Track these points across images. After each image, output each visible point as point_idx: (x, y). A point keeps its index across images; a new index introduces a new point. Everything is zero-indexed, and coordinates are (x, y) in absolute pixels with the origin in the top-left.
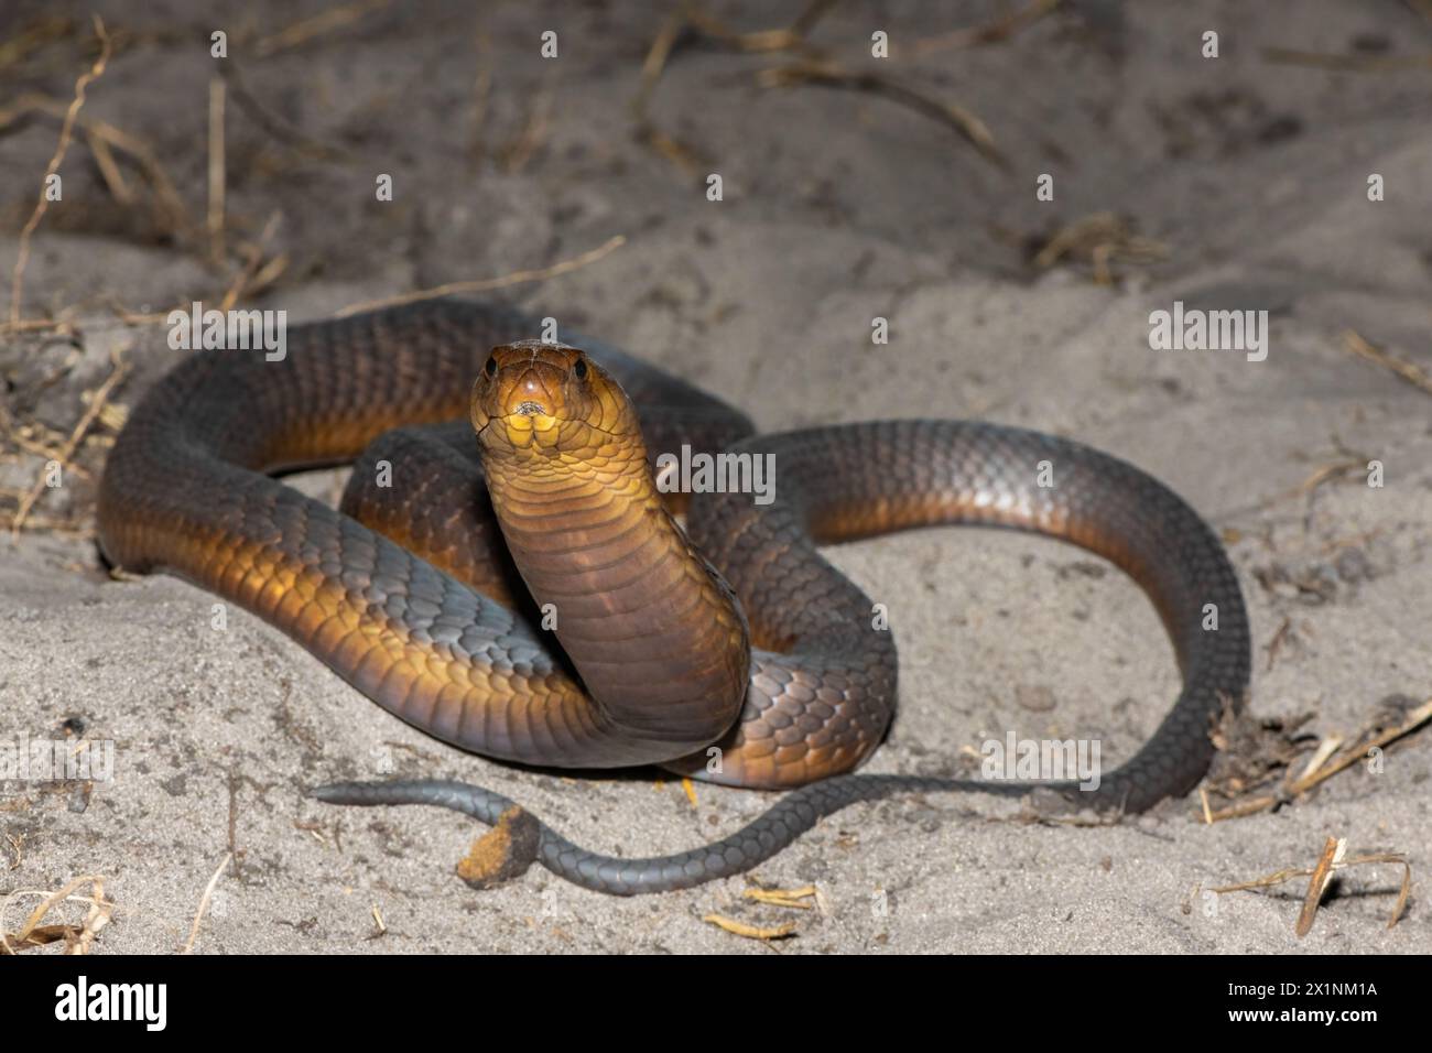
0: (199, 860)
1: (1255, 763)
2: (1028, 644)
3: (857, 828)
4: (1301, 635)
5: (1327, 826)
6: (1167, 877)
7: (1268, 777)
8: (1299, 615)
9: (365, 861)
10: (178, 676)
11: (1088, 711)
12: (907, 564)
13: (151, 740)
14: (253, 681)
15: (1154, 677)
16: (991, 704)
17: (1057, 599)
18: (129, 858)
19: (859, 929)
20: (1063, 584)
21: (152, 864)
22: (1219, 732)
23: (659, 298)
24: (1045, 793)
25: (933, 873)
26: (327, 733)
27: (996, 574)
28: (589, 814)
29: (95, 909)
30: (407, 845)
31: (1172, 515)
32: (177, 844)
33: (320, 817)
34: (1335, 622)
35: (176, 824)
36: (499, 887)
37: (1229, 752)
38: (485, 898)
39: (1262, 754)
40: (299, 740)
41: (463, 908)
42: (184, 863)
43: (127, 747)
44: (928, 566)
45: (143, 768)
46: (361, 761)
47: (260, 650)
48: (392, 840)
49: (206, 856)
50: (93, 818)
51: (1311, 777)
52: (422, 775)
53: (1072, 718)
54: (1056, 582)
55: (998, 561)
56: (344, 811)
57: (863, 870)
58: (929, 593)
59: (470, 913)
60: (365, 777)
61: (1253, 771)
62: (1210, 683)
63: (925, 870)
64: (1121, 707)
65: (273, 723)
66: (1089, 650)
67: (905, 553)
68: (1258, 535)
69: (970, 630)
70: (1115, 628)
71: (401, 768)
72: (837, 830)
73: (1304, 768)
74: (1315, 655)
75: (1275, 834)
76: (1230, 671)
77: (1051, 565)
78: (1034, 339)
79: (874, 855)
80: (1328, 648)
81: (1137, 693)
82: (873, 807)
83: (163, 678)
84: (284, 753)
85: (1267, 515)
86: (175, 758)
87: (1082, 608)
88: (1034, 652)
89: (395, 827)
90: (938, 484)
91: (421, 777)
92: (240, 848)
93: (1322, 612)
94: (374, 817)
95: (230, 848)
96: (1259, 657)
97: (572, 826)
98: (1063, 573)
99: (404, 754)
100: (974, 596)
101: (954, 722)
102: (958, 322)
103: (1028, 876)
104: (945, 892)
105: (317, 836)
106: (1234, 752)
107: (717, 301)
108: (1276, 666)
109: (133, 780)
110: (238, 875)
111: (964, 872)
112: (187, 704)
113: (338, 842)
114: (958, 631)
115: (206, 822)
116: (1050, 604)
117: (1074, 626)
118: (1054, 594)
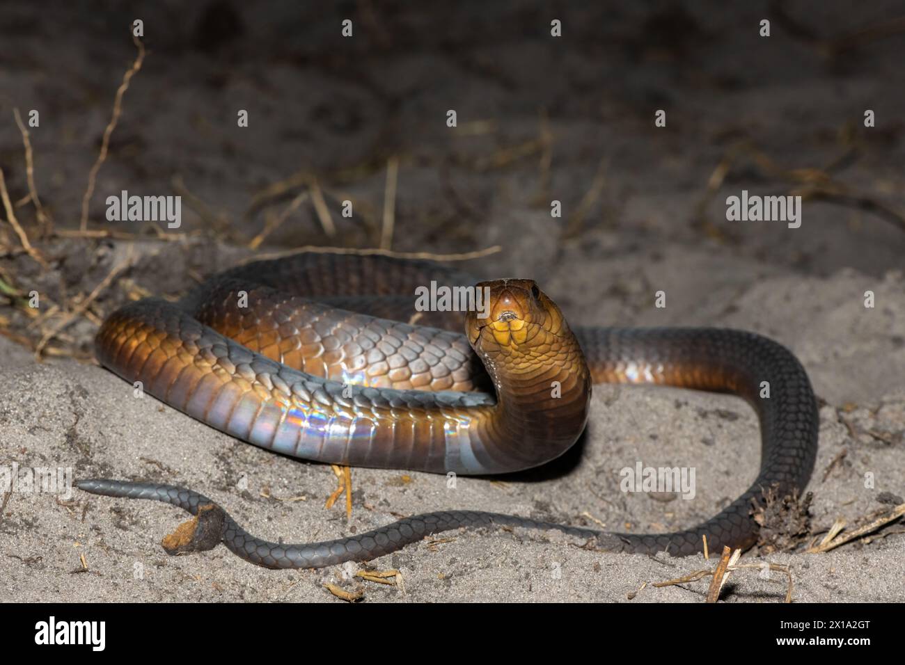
9: (98, 529)
14: (59, 411)
20: (701, 422)
26: (99, 447)
27: (654, 411)
28: (266, 516)
30: (135, 523)
33: (76, 500)
36: (186, 555)
38: (173, 560)
40: (80, 451)
41: (154, 564)
46: (117, 467)
47: (72, 393)
48: (125, 519)
52: (161, 481)
55: (658, 403)
56: (97, 498)
59: (158, 568)
60: (118, 477)
65: (65, 439)
66: (709, 465)
71: (146, 475)
77: (698, 409)
81: (734, 494)
84: (65, 458)
89: (130, 511)
91: (159, 483)
94: (117, 504)
97: (250, 523)
98: (704, 415)
99: (151, 467)
100: (635, 425)
105: (70, 511)
113: (84, 516)
116: (688, 433)
117: (701, 449)
118: (693, 427)
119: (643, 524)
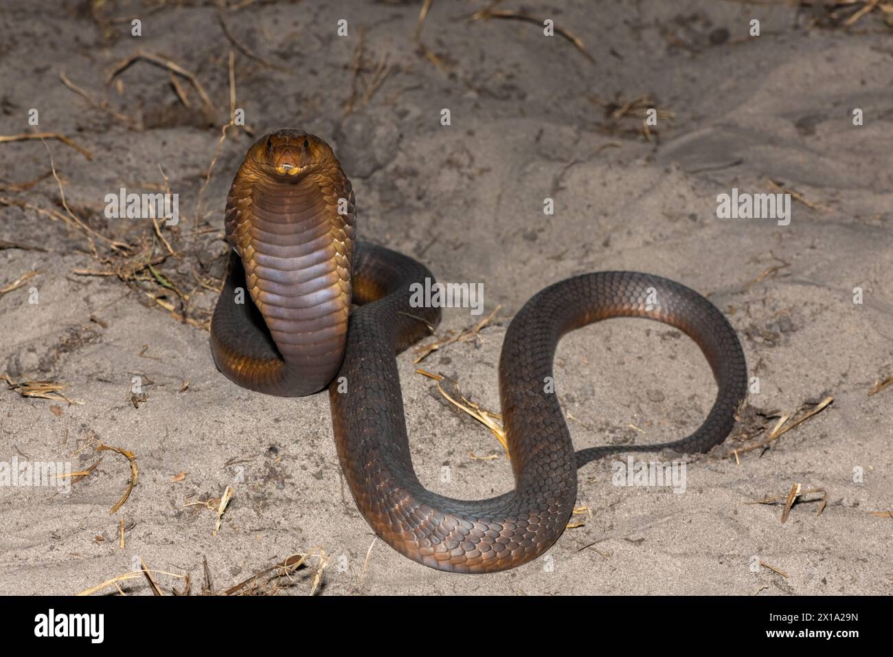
0: (332, 509)
1: (753, 428)
2: (651, 371)
3: (595, 475)
4: (767, 363)
5: (787, 463)
6: (726, 497)
7: (758, 433)
8: (766, 352)
10: (313, 425)
11: (678, 400)
12: (598, 339)
13: (306, 455)
15: (705, 384)
16: (637, 400)
17: (661, 350)
18: (306, 510)
19: (600, 521)
20: (664, 344)
21: (315, 512)
22: (738, 415)
23: (450, 163)
25: (629, 496)
27: (636, 340)
29: (322, 560)
31: (709, 311)
32: (323, 501)
34: (780, 355)
35: (321, 492)
37: (742, 423)
39: (756, 424)
42: (327, 510)
43: (297, 459)
44: (607, 339)
45: (304, 468)
49: (335, 506)
50: (287, 491)
51: (776, 433)
53: (672, 404)
54: (661, 342)
57: (600, 495)
58: (609, 352)
61: (752, 431)
62: (733, 390)
63: (625, 494)
64: (692, 398)
66: (677, 372)
67: (596, 333)
68: (744, 310)
69: (626, 367)
70: (687, 362)
72: (587, 476)
73: (773, 428)
74: (773, 372)
75: (766, 468)
76: (740, 385)
77: (658, 334)
78: (631, 193)
79: (603, 488)
80: (778, 368)
81: (698, 392)
82: (599, 463)
83: (307, 426)
85: (746, 298)
86: (317, 463)
87: (673, 354)
88: (653, 375)
90: (608, 302)
92: (346, 501)
93: (775, 350)
95: (343, 501)
96: (750, 376)
101: (623, 411)
102: (594, 183)
103: (668, 496)
104: (634, 504)
106: (744, 423)
107: (478, 165)
109: (301, 473)
110: (348, 513)
112: (318, 437)
114: (621, 368)
115: (332, 490)
116: (659, 352)
117: (670, 362)
118: (660, 348)
119: (655, 422)
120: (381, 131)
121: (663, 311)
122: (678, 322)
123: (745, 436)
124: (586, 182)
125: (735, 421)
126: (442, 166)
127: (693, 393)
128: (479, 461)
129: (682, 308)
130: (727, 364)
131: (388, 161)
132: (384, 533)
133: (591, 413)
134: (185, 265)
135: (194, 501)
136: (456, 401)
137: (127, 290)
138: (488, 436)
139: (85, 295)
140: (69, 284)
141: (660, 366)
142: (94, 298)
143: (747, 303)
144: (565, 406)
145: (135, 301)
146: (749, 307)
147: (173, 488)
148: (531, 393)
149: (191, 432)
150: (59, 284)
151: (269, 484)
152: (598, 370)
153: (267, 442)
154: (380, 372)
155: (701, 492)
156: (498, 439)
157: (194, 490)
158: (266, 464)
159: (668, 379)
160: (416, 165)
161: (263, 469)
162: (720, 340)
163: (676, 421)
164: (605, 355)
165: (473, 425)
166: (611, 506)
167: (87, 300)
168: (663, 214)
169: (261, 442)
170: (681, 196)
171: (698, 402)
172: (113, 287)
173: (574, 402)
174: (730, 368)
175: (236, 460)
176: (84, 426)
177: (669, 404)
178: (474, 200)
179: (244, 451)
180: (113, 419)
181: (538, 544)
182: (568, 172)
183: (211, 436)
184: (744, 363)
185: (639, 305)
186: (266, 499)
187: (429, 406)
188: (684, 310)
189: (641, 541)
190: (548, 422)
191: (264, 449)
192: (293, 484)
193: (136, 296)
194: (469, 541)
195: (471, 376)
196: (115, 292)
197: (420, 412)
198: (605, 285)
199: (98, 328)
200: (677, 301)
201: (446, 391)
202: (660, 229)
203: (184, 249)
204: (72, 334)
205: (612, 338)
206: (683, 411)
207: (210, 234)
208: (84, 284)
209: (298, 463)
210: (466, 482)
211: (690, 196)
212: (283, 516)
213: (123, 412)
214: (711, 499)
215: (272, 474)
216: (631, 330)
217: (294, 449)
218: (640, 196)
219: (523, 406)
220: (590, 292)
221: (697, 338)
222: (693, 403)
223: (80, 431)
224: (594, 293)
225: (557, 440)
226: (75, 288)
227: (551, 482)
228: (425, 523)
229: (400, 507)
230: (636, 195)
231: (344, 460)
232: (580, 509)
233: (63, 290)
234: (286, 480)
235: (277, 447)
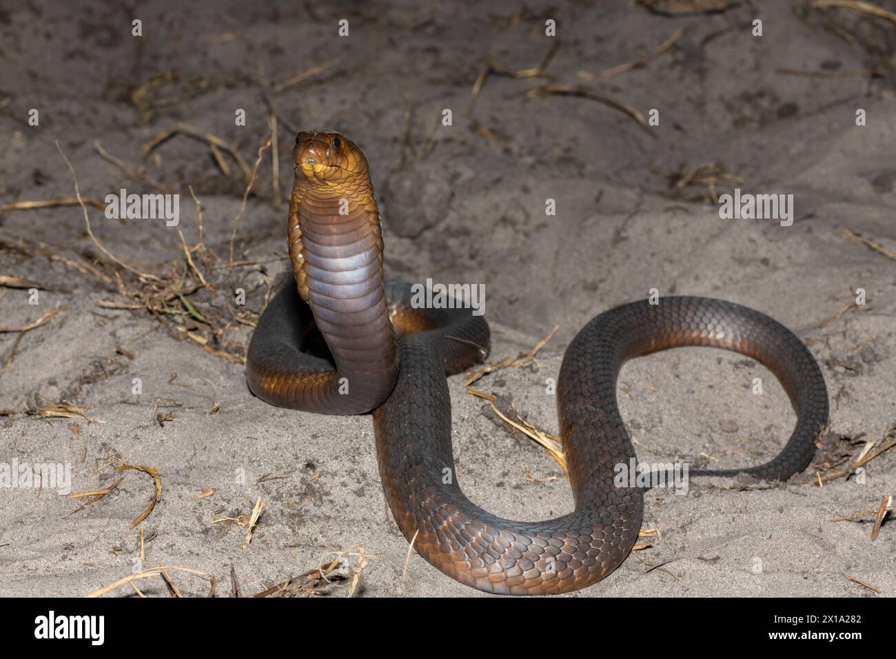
0: (375, 527)
1: (836, 455)
2: (723, 401)
3: (664, 497)
4: (850, 391)
6: (809, 515)
7: (842, 461)
8: (848, 381)
10: (355, 441)
11: (753, 431)
12: (665, 366)
13: (346, 471)
15: (782, 414)
16: (709, 430)
17: (734, 379)
18: (346, 528)
19: (671, 544)
20: (737, 372)
21: (356, 529)
22: (819, 441)
23: (504, 220)
24: (744, 475)
25: (701, 517)
27: (706, 369)
29: (361, 558)
31: (786, 337)
32: (364, 519)
34: (864, 384)
35: (362, 510)
37: (824, 450)
39: (839, 451)
42: (369, 528)
43: (336, 475)
44: (675, 366)
45: (344, 485)
49: (378, 525)
50: (326, 509)
51: (863, 459)
53: (746, 435)
54: (734, 371)
55: (706, 362)
57: (670, 516)
58: (677, 379)
61: (835, 459)
62: (813, 416)
63: (698, 515)
64: (768, 429)
66: (751, 402)
67: (664, 360)
68: (822, 342)
69: (696, 396)
72: (655, 498)
73: (858, 455)
74: (857, 401)
76: (821, 411)
77: (730, 362)
78: (697, 240)
79: (674, 510)
80: (862, 397)
81: (775, 422)
83: (348, 442)
85: (824, 330)
86: (358, 479)
87: (747, 383)
88: (726, 404)
90: (675, 328)
93: (858, 379)
96: (832, 404)
98: (736, 366)
100: (697, 380)
101: (694, 440)
102: (658, 231)
103: (745, 517)
104: (707, 526)
106: (827, 450)
107: (534, 221)
108: (839, 407)
109: (341, 490)
110: (391, 532)
111: (716, 515)
114: (691, 396)
115: (375, 508)
116: (732, 381)
117: (743, 391)
118: (733, 376)
119: (729, 452)
120: (431, 189)
121: (735, 338)
122: (752, 350)
123: (827, 464)
124: (649, 231)
125: (816, 448)
126: (496, 224)
127: (770, 423)
128: (537, 482)
129: (755, 335)
130: (806, 390)
131: (438, 220)
132: (431, 555)
133: (659, 440)
134: (219, 299)
135: (223, 517)
136: (511, 420)
137: (156, 324)
138: (546, 458)
139: (111, 329)
140: (95, 319)
141: (733, 396)
142: (121, 332)
143: (826, 335)
144: (630, 432)
145: (165, 335)
146: (828, 339)
147: (200, 504)
148: (591, 408)
149: (221, 450)
150: (84, 319)
151: (306, 501)
152: (666, 398)
153: (303, 458)
154: (426, 389)
155: (781, 511)
156: (557, 461)
157: (223, 507)
158: (303, 481)
159: (742, 409)
160: (469, 224)
161: (299, 485)
162: (798, 365)
163: (752, 453)
164: (673, 382)
165: (530, 447)
166: (682, 527)
167: (113, 334)
168: (733, 258)
169: (297, 458)
170: (751, 241)
171: (775, 433)
172: (141, 321)
173: (640, 428)
174: (810, 394)
175: (270, 477)
176: (104, 444)
177: (744, 434)
178: (530, 257)
179: (278, 468)
180: (136, 437)
181: (603, 563)
182: (630, 222)
183: (243, 453)
184: (824, 389)
185: (709, 333)
186: (302, 516)
187: (481, 426)
188: (757, 337)
189: (716, 559)
190: (610, 435)
191: (300, 466)
192: (332, 502)
193: (167, 330)
194: (527, 559)
195: (526, 397)
196: (143, 326)
197: (471, 431)
198: (672, 310)
199: (124, 360)
200: (750, 327)
201: (500, 409)
202: (729, 273)
203: (218, 282)
204: (96, 367)
205: (681, 366)
206: (759, 443)
207: (246, 268)
208: (111, 319)
209: (337, 480)
210: (523, 504)
211: (761, 240)
212: (321, 533)
213: (148, 431)
214: (793, 518)
215: (309, 491)
216: (701, 357)
217: (333, 466)
218: (708, 242)
219: (582, 422)
220: (655, 317)
221: (773, 366)
222: (769, 434)
223: (101, 450)
224: (660, 318)
225: (619, 453)
226: (101, 323)
227: (614, 496)
228: (478, 540)
229: (449, 524)
230: (703, 241)
231: (386, 478)
232: (648, 531)
233: (89, 325)
234: (324, 498)
235: (315, 463)
